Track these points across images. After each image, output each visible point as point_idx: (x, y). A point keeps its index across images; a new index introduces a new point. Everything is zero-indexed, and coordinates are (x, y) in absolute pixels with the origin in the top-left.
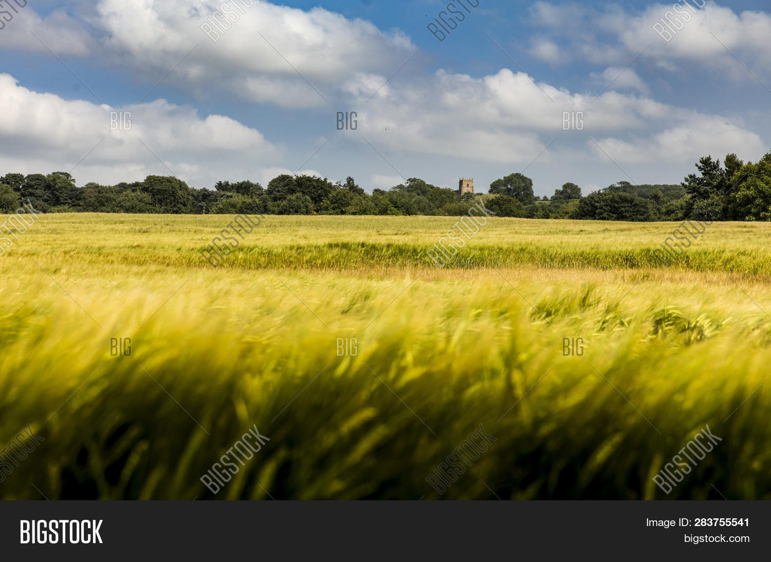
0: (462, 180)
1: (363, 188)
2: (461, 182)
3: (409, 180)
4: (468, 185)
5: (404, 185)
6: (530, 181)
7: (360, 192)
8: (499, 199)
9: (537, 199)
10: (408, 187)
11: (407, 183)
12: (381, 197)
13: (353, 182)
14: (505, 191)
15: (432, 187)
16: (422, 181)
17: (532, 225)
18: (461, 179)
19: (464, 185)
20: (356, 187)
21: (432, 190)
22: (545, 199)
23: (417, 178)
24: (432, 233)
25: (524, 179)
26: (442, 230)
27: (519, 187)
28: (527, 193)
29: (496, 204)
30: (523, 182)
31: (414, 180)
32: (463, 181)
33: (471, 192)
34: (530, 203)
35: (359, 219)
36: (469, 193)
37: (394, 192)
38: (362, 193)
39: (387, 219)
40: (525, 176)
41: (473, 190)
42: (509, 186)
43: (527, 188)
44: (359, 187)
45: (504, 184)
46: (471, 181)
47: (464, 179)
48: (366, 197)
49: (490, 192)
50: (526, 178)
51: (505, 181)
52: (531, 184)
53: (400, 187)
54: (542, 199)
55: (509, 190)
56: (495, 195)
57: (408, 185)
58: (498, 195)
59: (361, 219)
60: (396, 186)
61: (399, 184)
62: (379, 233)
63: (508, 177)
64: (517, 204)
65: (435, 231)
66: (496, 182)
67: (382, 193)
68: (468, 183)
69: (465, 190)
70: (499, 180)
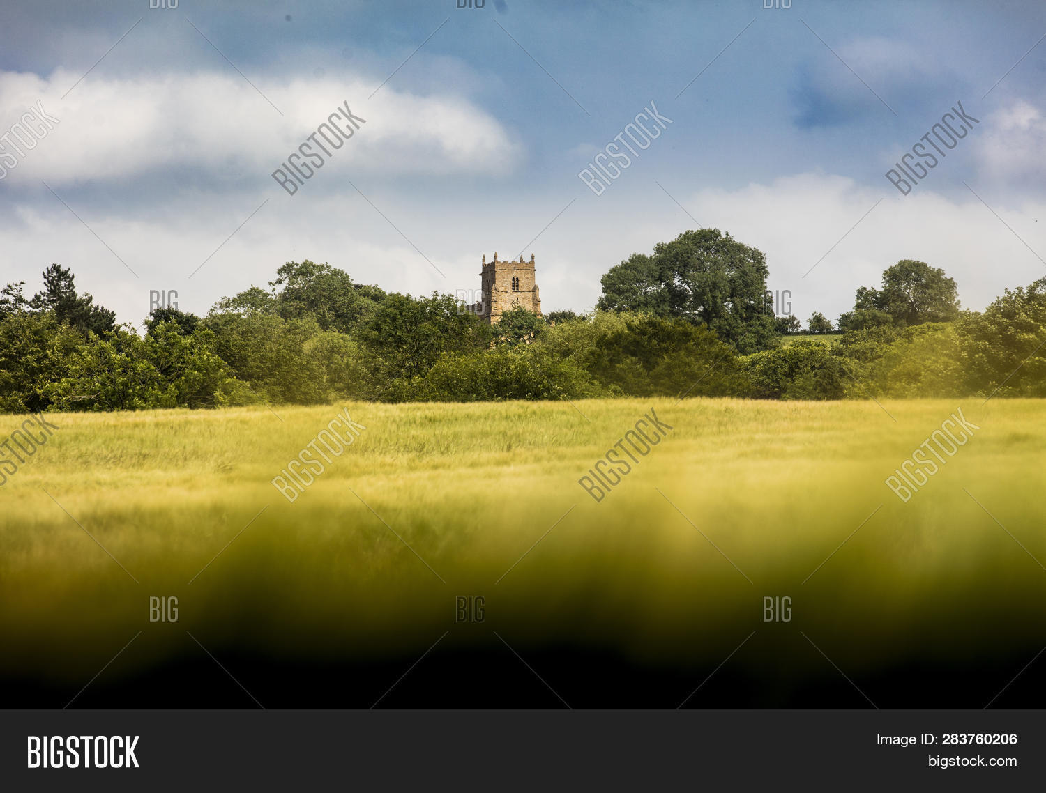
0: (493, 264)
1: (110, 308)
2: (489, 273)
3: (287, 269)
4: (516, 283)
5: (268, 290)
6: (757, 256)
7: (102, 322)
8: (643, 333)
9: (785, 327)
10: (283, 297)
11: (280, 282)
12: (188, 341)
13: (70, 285)
14: (659, 299)
15: (378, 296)
16: (336, 273)
17: (810, 424)
18: (488, 262)
19: (503, 282)
20: (81, 303)
21: (377, 307)
22: (819, 325)
23: (317, 263)
24: (436, 467)
25: (732, 251)
26: (474, 456)
27: (715, 286)
28: (749, 308)
29: (634, 354)
30: (731, 264)
31: (306, 270)
32: (498, 270)
33: (529, 307)
34: (759, 343)
35: (136, 425)
36: (521, 313)
37: (229, 320)
38: (110, 329)
39: (243, 422)
40: (738, 239)
41: (536, 302)
42: (676, 281)
43: (746, 285)
44: (94, 303)
45: (657, 274)
46: (530, 266)
47: (501, 259)
48: (124, 343)
49: (604, 306)
50: (739, 248)
51: (660, 262)
52: (761, 271)
53: (252, 298)
54: (805, 326)
55: (678, 297)
56: (625, 316)
57: (280, 289)
58: (638, 318)
59: (144, 425)
60: (232, 295)
61: (245, 289)
62: (233, 474)
63: (671, 246)
64: (715, 349)
65: (446, 459)
66: (625, 266)
67: (188, 324)
68: (515, 274)
69: (505, 302)
70: (638, 260)
